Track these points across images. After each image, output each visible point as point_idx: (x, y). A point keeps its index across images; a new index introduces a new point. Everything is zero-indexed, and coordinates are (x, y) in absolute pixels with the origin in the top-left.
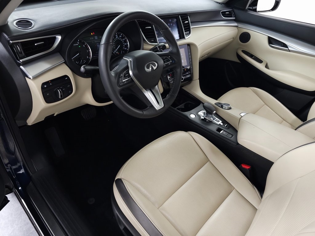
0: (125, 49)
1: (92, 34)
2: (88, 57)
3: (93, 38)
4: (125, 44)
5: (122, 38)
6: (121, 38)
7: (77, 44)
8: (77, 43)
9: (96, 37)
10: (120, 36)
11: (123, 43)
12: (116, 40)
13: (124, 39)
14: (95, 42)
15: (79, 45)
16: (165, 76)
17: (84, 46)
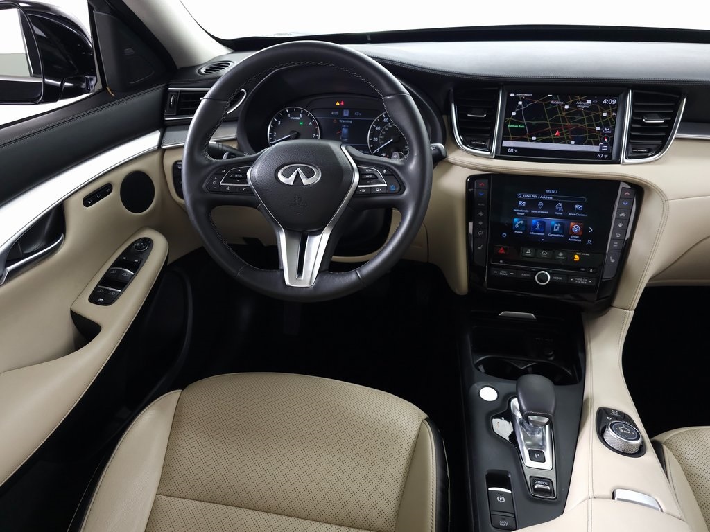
1: (338, 104)
3: (337, 113)
7: (298, 118)
8: (299, 116)
9: (348, 111)
14: (341, 121)
15: (301, 120)
16: (479, 248)
17: (310, 124)
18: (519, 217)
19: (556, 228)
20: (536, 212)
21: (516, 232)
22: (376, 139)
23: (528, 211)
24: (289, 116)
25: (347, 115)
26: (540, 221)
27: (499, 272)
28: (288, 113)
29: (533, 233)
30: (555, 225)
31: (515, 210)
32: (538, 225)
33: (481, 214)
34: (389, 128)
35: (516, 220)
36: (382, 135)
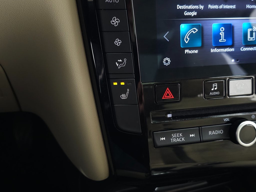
16: (124, 97)
18: (187, 20)
19: (252, 36)
20: (216, 7)
21: (187, 51)
23: (202, 7)
26: (224, 25)
27: (169, 137)
29: (216, 50)
30: (249, 30)
31: (179, 7)
32: (222, 34)
33: (115, 22)
35: (183, 27)
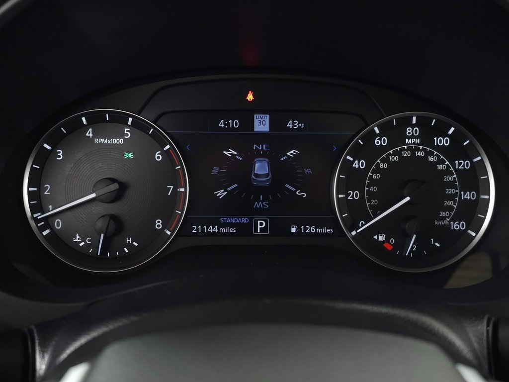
0: (456, 226)
2: (159, 224)
3: (235, 124)
4: (468, 196)
5: (455, 151)
6: (441, 149)
7: (120, 141)
8: (122, 135)
10: (444, 142)
11: (451, 185)
12: (395, 158)
13: (464, 164)
15: (128, 145)
17: (158, 156)
22: (354, 195)
24: (90, 133)
25: (265, 128)
28: (86, 128)
34: (391, 164)
36: (373, 182)
